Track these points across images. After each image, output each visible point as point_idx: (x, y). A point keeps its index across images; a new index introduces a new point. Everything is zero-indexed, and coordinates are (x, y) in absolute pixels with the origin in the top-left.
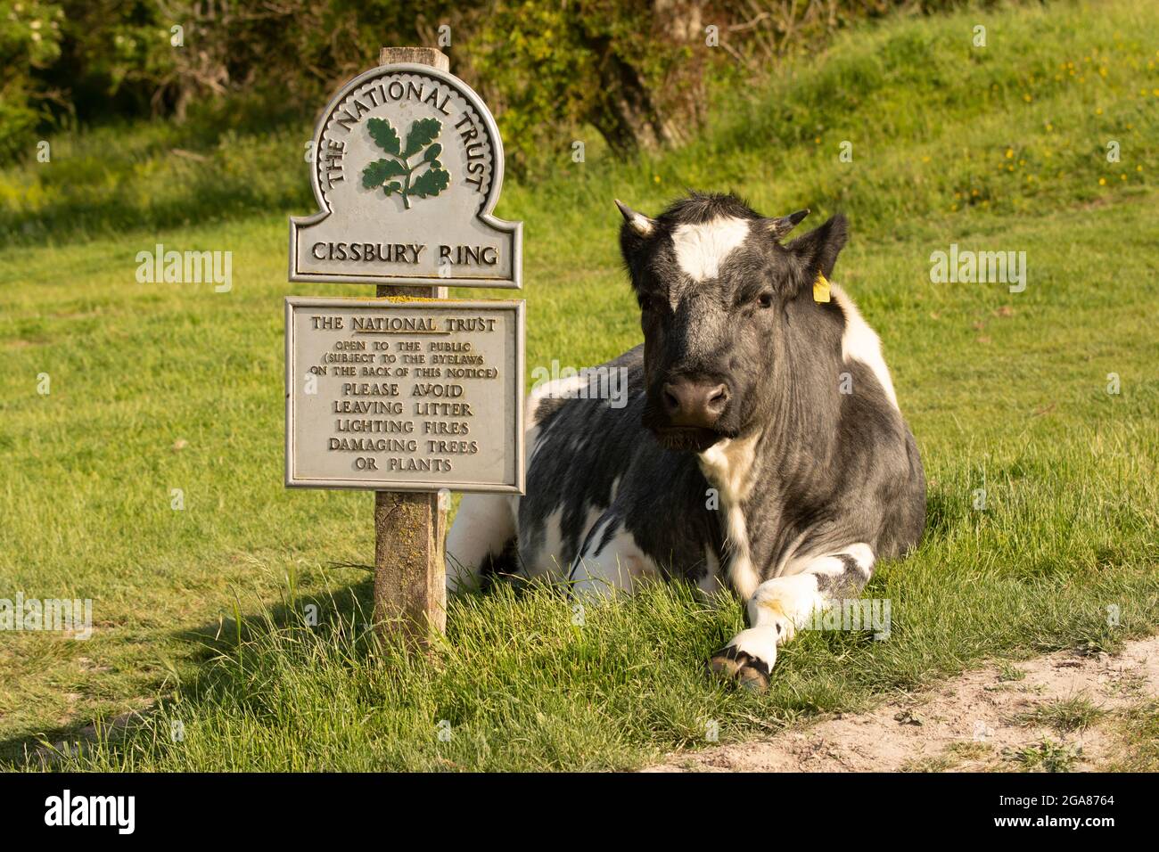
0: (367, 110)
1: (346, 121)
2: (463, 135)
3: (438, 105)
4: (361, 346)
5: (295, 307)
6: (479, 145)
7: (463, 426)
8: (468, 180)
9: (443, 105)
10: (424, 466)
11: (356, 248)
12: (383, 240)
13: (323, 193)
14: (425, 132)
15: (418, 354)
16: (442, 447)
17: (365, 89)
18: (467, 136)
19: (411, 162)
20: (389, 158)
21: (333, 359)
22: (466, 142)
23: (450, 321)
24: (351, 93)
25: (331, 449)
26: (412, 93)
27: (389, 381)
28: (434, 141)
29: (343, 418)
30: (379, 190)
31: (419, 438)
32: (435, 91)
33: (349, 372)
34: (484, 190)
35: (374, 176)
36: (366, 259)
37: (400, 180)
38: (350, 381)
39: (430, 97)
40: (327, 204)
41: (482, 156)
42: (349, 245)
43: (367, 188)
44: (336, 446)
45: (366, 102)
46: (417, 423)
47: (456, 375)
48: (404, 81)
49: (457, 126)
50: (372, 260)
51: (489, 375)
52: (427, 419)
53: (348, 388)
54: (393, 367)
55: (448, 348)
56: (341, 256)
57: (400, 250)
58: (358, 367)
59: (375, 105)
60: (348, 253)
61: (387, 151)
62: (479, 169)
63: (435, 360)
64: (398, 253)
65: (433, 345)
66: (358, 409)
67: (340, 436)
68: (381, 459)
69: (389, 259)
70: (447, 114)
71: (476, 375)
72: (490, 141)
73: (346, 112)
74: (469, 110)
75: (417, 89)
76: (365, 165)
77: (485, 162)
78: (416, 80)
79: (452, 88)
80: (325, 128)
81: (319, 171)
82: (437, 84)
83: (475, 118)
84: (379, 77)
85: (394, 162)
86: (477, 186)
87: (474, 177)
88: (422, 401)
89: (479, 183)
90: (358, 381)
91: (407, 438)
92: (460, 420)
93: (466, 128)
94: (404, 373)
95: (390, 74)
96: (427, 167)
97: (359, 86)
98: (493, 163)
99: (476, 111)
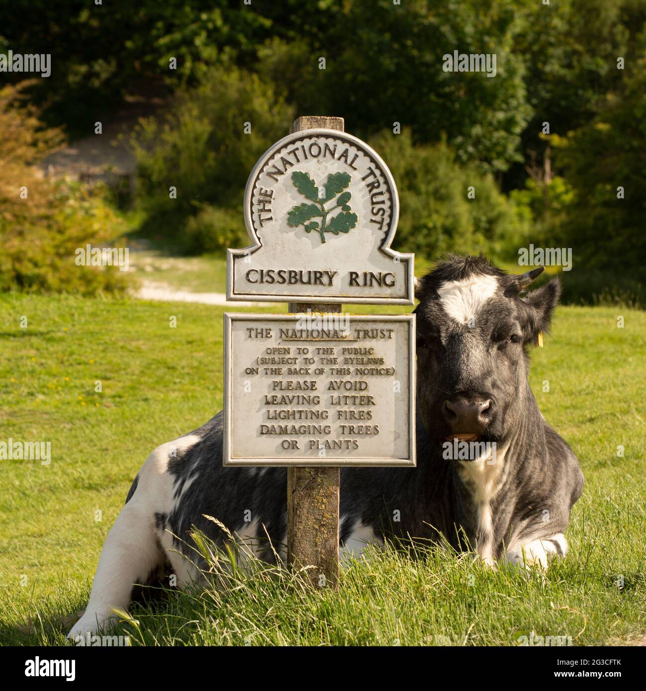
0: (291, 165)
1: (275, 173)
2: (368, 186)
3: (349, 161)
4: (287, 351)
5: (233, 320)
6: (381, 193)
7: (368, 413)
8: (372, 221)
9: (353, 162)
10: (337, 445)
11: (282, 274)
12: (304, 267)
13: (256, 230)
14: (338, 183)
15: (332, 357)
16: (351, 430)
17: (291, 148)
18: (371, 186)
19: (327, 206)
20: (309, 202)
21: (264, 361)
22: (370, 191)
23: (358, 331)
24: (279, 151)
25: (262, 433)
26: (328, 152)
27: (309, 379)
28: (345, 190)
29: (272, 409)
30: (301, 228)
31: (333, 423)
32: (346, 151)
33: (277, 372)
34: (385, 228)
35: (297, 217)
36: (290, 283)
37: (318, 220)
38: (278, 379)
39: (342, 156)
40: (259, 239)
41: (383, 202)
42: (276, 271)
43: (291, 226)
44: (265, 431)
45: (291, 159)
46: (332, 412)
47: (361, 372)
48: (322, 142)
49: (364, 179)
50: (295, 283)
51: (388, 373)
52: (338, 408)
53: (276, 385)
54: (312, 368)
55: (356, 351)
56: (270, 280)
57: (318, 275)
58: (285, 368)
59: (298, 161)
60: (277, 278)
61: (307, 197)
62: (381, 212)
63: (346, 361)
64: (317, 278)
65: (344, 350)
66: (284, 401)
67: (269, 424)
68: (302, 441)
69: (309, 282)
70: (355, 169)
71: (379, 373)
72: (389, 190)
73: (274, 166)
74: (373, 166)
75: (332, 149)
76: (289, 208)
77: (386, 207)
78: (331, 142)
79: (360, 148)
80: (258, 178)
81: (252, 213)
82: (347, 146)
83: (377, 172)
84: (301, 139)
85: (313, 205)
86: (379, 226)
87: (378, 218)
88: (335, 394)
89: (381, 223)
90: (284, 379)
91: (323, 424)
92: (365, 409)
93: (371, 179)
94: (321, 372)
95: (310, 137)
96: (339, 210)
97: (285, 146)
98: (392, 207)
99: (378, 167)
